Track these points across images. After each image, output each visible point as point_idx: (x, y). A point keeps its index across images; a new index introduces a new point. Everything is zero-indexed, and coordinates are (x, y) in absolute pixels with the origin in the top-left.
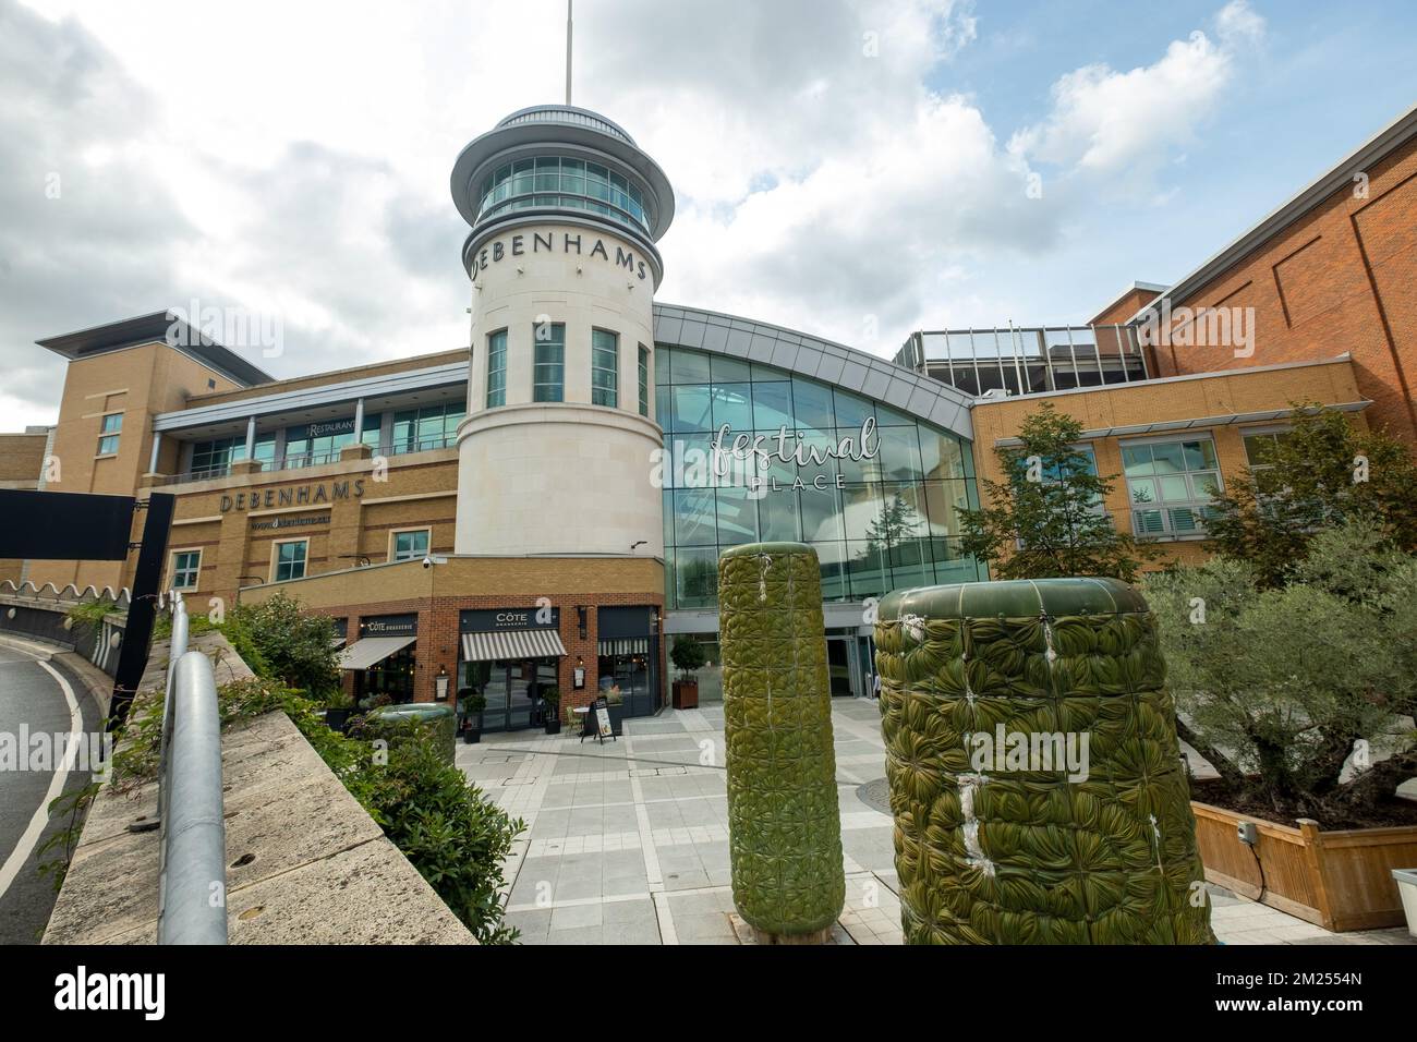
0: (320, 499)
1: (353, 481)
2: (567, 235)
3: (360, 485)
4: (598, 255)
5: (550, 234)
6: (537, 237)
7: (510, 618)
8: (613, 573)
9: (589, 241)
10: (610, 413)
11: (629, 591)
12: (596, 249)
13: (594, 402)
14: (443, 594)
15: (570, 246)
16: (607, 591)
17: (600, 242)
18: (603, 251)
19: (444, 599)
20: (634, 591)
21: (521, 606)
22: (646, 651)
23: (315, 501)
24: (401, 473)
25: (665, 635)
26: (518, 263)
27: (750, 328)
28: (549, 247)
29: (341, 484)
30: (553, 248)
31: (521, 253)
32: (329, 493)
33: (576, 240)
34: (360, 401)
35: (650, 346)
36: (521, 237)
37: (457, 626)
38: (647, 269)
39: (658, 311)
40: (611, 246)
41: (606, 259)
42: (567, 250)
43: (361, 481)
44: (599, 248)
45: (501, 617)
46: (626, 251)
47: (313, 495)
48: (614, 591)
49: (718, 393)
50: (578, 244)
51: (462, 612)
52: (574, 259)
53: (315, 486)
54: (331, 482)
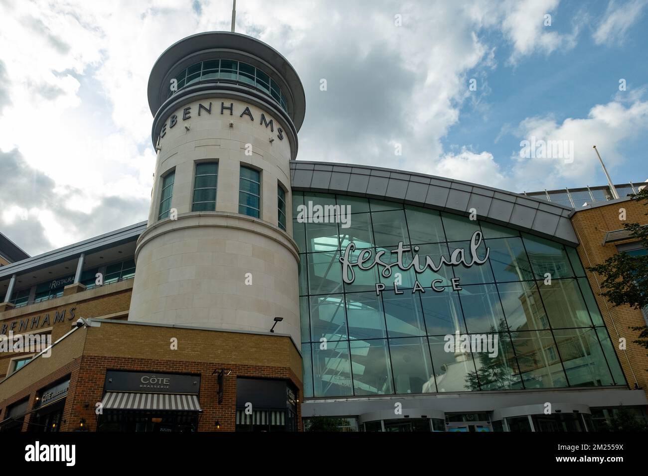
0: (46, 324)
1: (69, 309)
2: (223, 103)
3: (73, 311)
4: (246, 117)
5: (210, 103)
6: (201, 106)
7: (154, 380)
8: (251, 347)
9: (239, 108)
10: (253, 222)
11: (267, 364)
12: (244, 113)
13: (240, 212)
14: (93, 354)
15: (225, 111)
16: (246, 362)
17: (247, 109)
18: (250, 114)
19: (93, 358)
20: (272, 364)
21: (165, 369)
22: (283, 424)
23: (42, 326)
24: (101, 300)
25: (303, 418)
26: (187, 124)
27: (368, 172)
28: (209, 111)
29: (60, 312)
30: (212, 112)
31: (190, 117)
32: (52, 320)
33: (230, 106)
34: (82, 255)
35: (288, 185)
36: (189, 108)
37: (101, 383)
38: (284, 134)
39: (294, 166)
40: (256, 113)
41: (252, 120)
42: (222, 113)
43: (73, 309)
44: (247, 112)
45: (145, 379)
46: (268, 119)
47: (41, 322)
48: (252, 363)
49: (344, 238)
50: (231, 109)
51: (108, 370)
52: (227, 118)
53: (44, 315)
54: (54, 312)
